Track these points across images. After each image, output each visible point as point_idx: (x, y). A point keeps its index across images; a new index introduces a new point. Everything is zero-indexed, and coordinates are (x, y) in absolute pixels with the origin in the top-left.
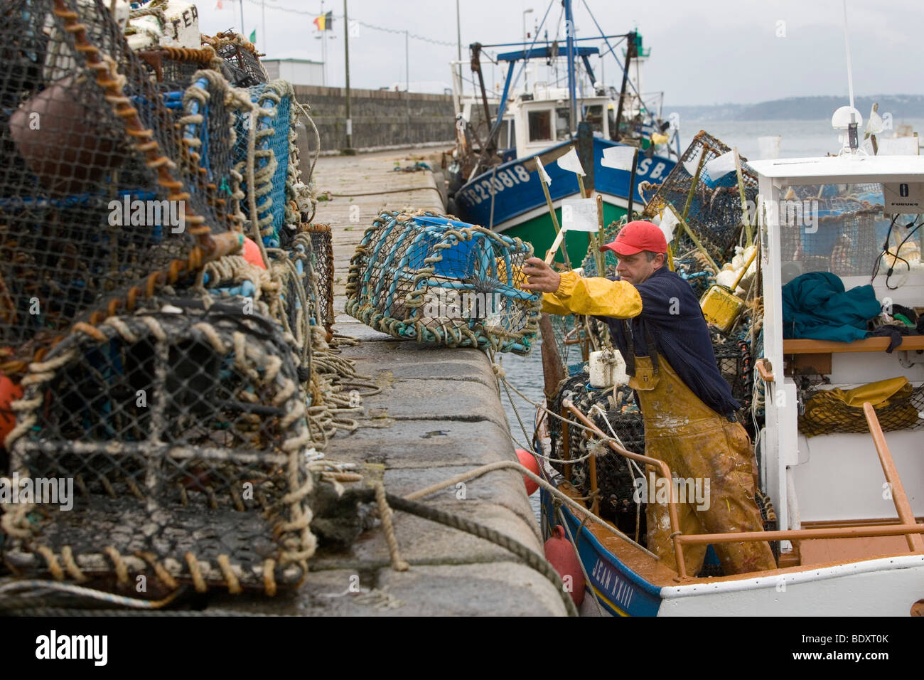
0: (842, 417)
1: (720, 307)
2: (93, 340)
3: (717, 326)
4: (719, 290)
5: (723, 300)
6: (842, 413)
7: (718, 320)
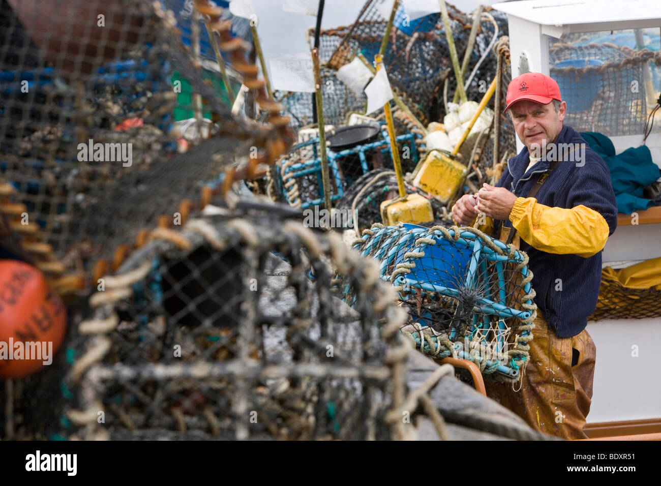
0: (616, 300)
1: (442, 175)
2: (178, 248)
3: (438, 197)
4: (439, 155)
5: (445, 168)
6: (616, 296)
7: (439, 191)
